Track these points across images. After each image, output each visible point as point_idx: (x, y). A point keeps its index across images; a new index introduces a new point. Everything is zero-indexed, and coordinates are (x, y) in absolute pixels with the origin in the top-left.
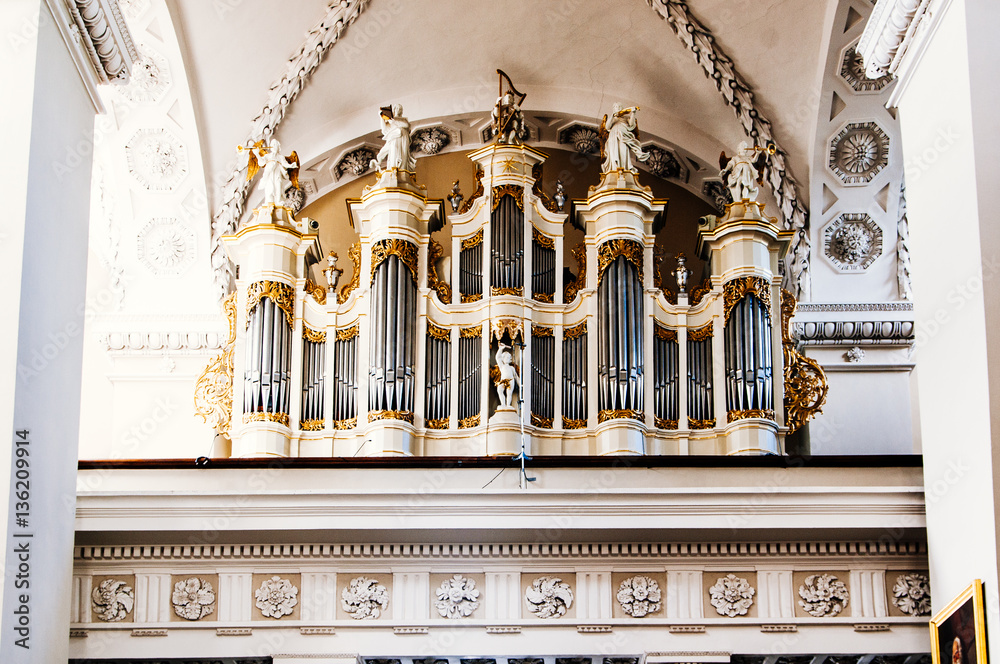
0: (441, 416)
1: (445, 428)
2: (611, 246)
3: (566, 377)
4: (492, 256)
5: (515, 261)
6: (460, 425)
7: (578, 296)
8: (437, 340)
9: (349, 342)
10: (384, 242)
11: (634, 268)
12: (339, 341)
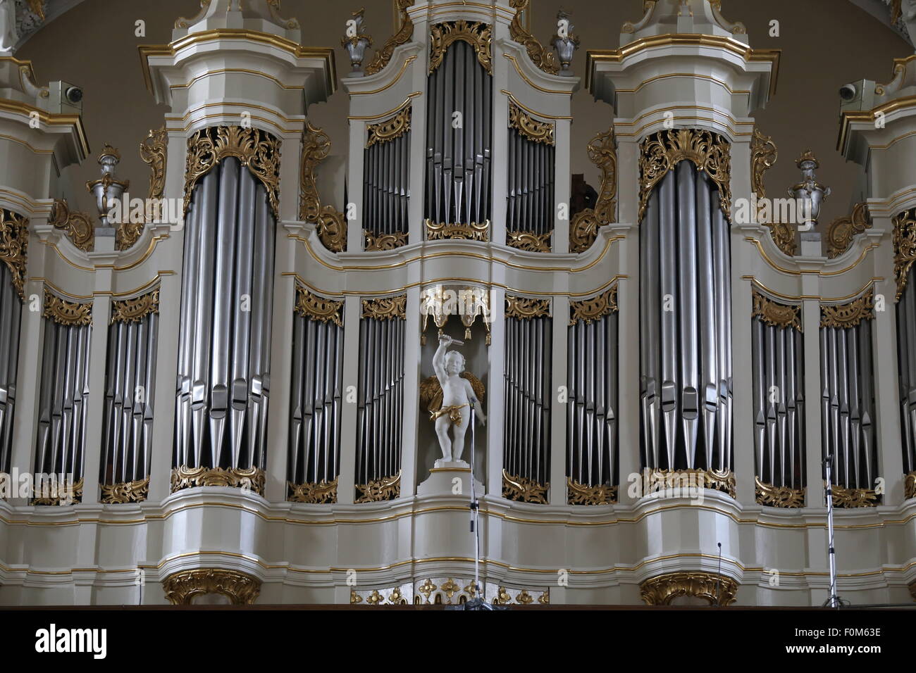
0: (321, 476)
1: (329, 501)
2: (665, 140)
3: (576, 398)
4: (428, 158)
5: (474, 170)
6: (359, 494)
7: (600, 237)
8: (317, 323)
9: (138, 324)
10: (213, 130)
11: (712, 186)
12: (118, 323)
